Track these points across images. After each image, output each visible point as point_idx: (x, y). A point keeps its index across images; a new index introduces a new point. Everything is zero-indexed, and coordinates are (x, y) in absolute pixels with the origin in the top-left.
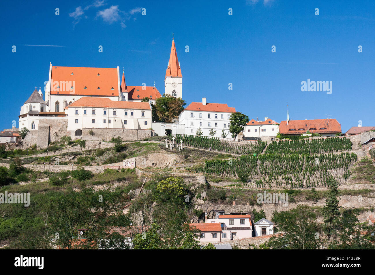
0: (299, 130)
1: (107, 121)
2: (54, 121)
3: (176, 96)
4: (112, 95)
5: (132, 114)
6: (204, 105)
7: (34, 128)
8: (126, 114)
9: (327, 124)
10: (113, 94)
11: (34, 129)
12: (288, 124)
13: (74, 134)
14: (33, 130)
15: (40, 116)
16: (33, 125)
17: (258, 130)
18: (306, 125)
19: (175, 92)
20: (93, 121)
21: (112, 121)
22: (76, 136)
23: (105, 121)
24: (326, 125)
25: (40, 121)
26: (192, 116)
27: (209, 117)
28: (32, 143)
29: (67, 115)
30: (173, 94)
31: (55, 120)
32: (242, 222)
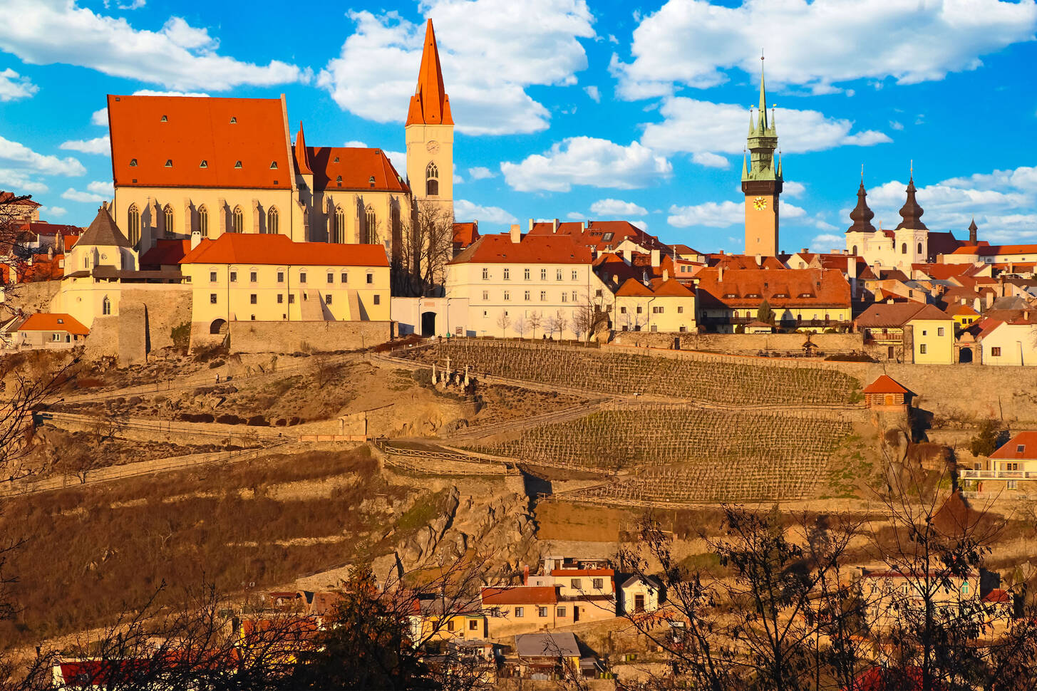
0: (747, 296)
1: (285, 298)
2: (155, 294)
3: (437, 176)
4: (272, 185)
5: (344, 278)
6: (513, 242)
7: (109, 311)
8: (330, 278)
9: (818, 283)
10: (276, 182)
11: (109, 313)
12: (720, 279)
13: (209, 330)
14: (107, 315)
15: (122, 282)
16: (105, 304)
17: (644, 311)
18: (766, 284)
19: (435, 167)
20: (254, 298)
21: (297, 299)
22: (213, 335)
23: (280, 299)
24: (815, 285)
25: (122, 293)
26: (485, 276)
27: (527, 276)
28: (106, 347)
29: (189, 279)
30: (429, 172)
31: (158, 291)
32: (598, 585)
